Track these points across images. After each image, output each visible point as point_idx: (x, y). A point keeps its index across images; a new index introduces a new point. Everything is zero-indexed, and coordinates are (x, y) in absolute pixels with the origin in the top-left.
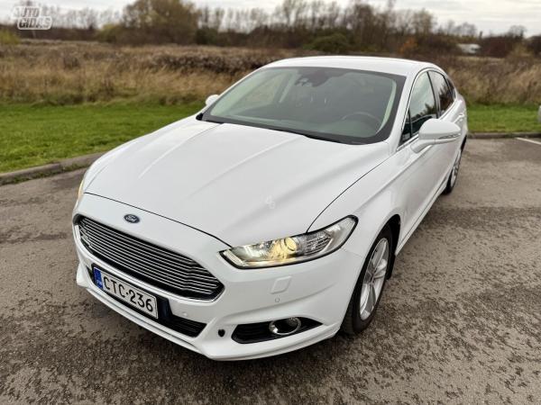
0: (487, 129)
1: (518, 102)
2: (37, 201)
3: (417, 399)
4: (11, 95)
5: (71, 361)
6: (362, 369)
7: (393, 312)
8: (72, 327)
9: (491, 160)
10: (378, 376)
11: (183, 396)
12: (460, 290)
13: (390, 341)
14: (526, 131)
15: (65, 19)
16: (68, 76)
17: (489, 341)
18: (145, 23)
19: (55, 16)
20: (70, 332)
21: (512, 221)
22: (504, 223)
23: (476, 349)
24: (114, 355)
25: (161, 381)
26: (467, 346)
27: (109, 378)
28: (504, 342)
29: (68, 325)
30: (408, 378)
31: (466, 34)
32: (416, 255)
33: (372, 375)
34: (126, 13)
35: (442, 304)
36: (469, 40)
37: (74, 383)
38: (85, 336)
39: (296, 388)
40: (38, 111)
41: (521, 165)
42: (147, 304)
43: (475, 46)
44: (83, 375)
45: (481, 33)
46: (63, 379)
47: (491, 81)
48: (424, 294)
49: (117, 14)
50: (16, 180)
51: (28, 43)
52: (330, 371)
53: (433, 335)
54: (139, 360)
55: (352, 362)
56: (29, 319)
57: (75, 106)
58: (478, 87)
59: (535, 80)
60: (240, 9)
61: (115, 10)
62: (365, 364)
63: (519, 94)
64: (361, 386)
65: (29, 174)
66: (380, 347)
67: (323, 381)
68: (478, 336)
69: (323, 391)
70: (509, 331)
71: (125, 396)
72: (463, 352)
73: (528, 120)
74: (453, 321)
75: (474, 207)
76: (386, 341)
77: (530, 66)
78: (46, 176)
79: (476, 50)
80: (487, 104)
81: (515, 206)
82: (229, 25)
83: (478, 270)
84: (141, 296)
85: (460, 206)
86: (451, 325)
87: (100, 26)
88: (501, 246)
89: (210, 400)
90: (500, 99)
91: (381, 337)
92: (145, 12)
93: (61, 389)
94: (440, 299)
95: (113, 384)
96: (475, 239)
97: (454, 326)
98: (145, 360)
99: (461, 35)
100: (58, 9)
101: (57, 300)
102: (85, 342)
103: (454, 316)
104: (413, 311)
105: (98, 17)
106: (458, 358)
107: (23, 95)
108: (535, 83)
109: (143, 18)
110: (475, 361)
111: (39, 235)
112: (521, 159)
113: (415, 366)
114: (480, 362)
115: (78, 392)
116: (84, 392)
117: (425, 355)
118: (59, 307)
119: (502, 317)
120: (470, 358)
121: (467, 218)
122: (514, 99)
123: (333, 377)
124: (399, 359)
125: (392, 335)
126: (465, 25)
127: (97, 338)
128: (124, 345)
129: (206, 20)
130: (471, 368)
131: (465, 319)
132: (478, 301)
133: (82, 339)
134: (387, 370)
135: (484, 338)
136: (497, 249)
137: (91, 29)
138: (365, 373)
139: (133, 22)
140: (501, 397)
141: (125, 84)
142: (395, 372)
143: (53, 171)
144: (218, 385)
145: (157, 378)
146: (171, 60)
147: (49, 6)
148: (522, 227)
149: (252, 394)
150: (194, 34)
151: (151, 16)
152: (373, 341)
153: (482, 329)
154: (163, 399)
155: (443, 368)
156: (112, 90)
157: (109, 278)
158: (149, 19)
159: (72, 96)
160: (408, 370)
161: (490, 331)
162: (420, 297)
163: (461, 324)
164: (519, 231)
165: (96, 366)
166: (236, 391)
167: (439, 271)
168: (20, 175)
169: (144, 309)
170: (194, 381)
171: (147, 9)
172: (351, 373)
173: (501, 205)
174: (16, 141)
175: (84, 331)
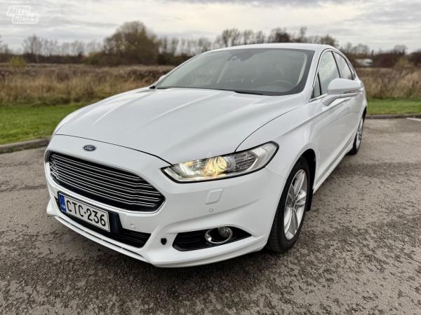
0: (382, 112)
1: (405, 96)
2: (26, 164)
3: (338, 302)
4: (16, 98)
5: (37, 275)
6: (288, 279)
7: (313, 237)
8: (41, 250)
9: (387, 132)
10: (302, 285)
11: (131, 301)
12: (369, 220)
13: (312, 258)
14: (414, 113)
15: (61, 49)
16: (61, 86)
17: (397, 257)
18: (120, 51)
19: (53, 47)
20: (40, 254)
21: (408, 172)
22: (402, 173)
23: (387, 263)
24: (75, 271)
25: (113, 290)
26: (379, 261)
27: (68, 288)
28: (410, 257)
29: (39, 249)
30: (329, 286)
31: (361, 52)
32: (331, 196)
33: (297, 284)
34: (106, 44)
35: (355, 230)
36: (364, 56)
37: (38, 292)
38: (51, 257)
39: (230, 295)
40: (36, 109)
41: (412, 135)
42: (102, 219)
43: (369, 61)
44: (47, 286)
45: (373, 51)
46: (29, 289)
47: (383, 81)
48: (339, 223)
49: (99, 44)
50: (11, 150)
51: (33, 66)
52: (260, 282)
53: (348, 253)
54: (96, 274)
55: (280, 273)
56: (7, 244)
57: (64, 106)
58: (374, 86)
59: (417, 80)
60: (190, 39)
61: (97, 42)
62: (291, 276)
63: (405, 91)
64: (288, 293)
65: (22, 146)
66: (303, 263)
67: (254, 289)
68: (387, 254)
69: (254, 297)
70: (414, 249)
71: (81, 301)
72: (375, 266)
73: (414, 106)
74: (365, 242)
75: (377, 163)
76: (308, 258)
77: (412, 72)
78: (35, 148)
79: (370, 63)
80: (381, 98)
81: (410, 162)
82: (182, 50)
83: (383, 206)
84: (96, 213)
85: (365, 162)
86: (364, 246)
87: (86, 54)
88: (402, 189)
89: (155, 304)
90: (391, 94)
91: (303, 255)
92: (120, 42)
93: (26, 297)
94: (353, 227)
95: (71, 293)
96: (379, 184)
97: (367, 246)
98: (100, 274)
99: (357, 53)
100: (56, 42)
101: (32, 231)
102: (51, 261)
103: (366, 239)
104: (331, 236)
105: (85, 47)
106: (371, 270)
107: (25, 98)
108: (417, 82)
109: (118, 46)
110: (387, 272)
111: (23, 186)
112: (411, 131)
113: (334, 276)
114: (391, 273)
115: (41, 299)
116: (46, 299)
117: (343, 268)
118: (33, 236)
119: (407, 239)
120: (382, 270)
121: (372, 171)
122: (402, 94)
123: (263, 286)
124: (321, 271)
125: (313, 253)
126: (360, 45)
127: (61, 258)
128: (84, 263)
129: (165, 47)
130: (384, 278)
131: (376, 241)
132: (386, 228)
133: (49, 259)
134: (310, 280)
135: (393, 255)
136: (398, 191)
137: (80, 56)
138: (291, 282)
139: (111, 49)
140: (412, 301)
141: (103, 90)
142: (317, 281)
143: (41, 144)
144: (162, 292)
145: (110, 288)
146: (138, 73)
147: (49, 40)
148: (417, 176)
149: (192, 300)
150: (156, 57)
151: (124, 45)
152: (297, 258)
153: (390, 248)
154: (114, 304)
155: (359, 278)
156: (92, 93)
157: (71, 201)
158: (123, 47)
159: (62, 98)
160: (328, 280)
161: (398, 250)
162: (335, 225)
163: (372, 244)
164: (415, 179)
165: (58, 279)
166: (178, 297)
167: (351, 207)
168: (15, 147)
169: (99, 225)
170: (142, 290)
171: (121, 41)
172: (278, 282)
173: (399, 161)
174: (15, 126)
175: (51, 253)
